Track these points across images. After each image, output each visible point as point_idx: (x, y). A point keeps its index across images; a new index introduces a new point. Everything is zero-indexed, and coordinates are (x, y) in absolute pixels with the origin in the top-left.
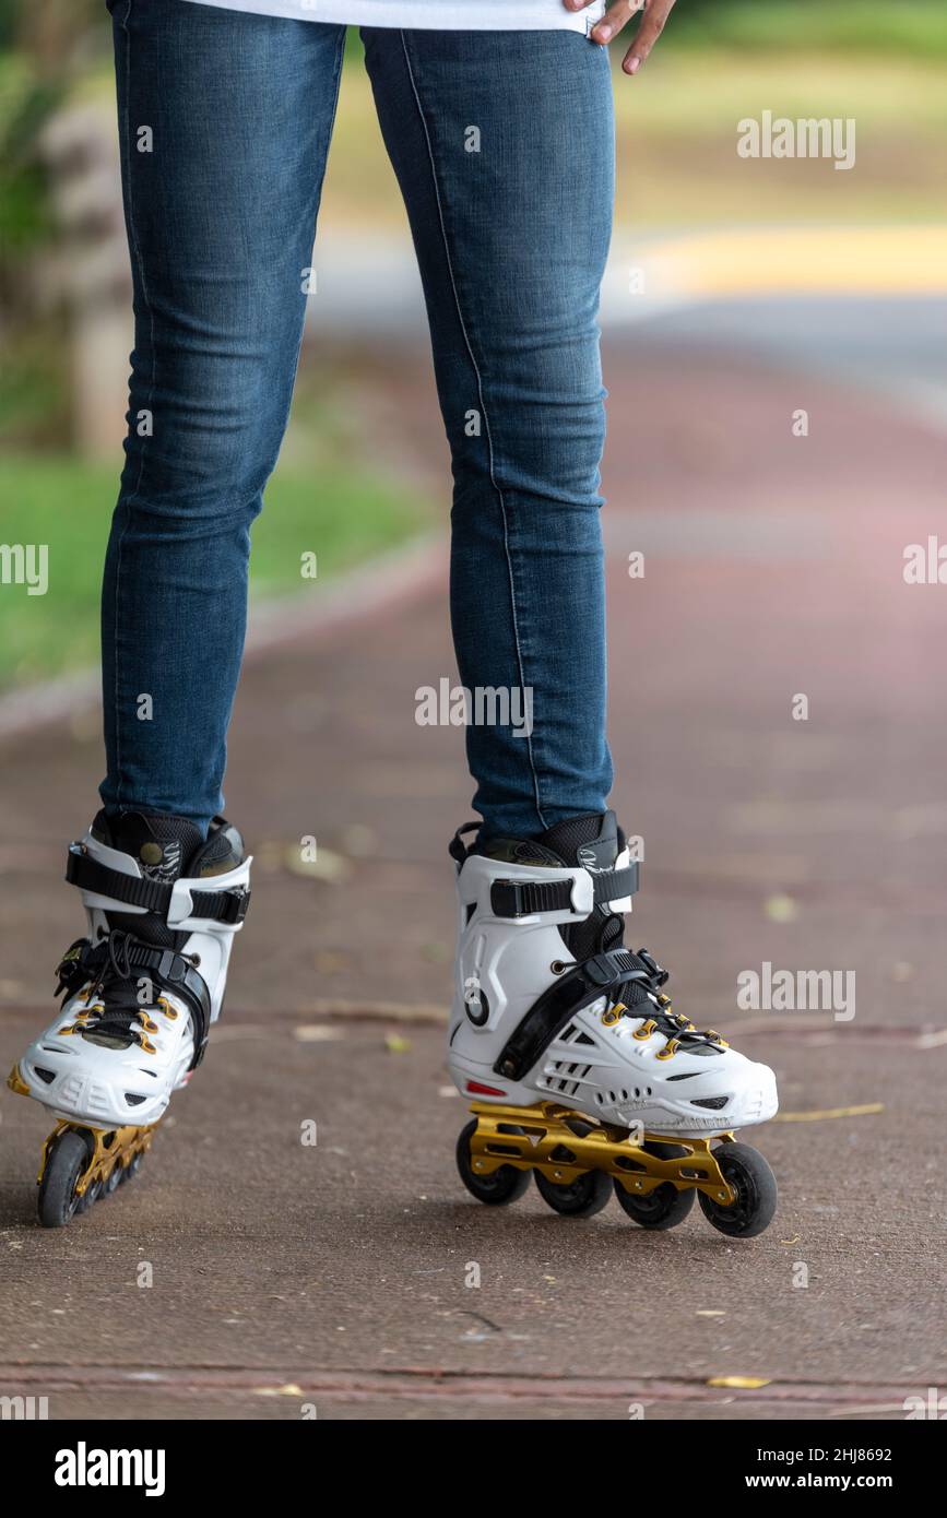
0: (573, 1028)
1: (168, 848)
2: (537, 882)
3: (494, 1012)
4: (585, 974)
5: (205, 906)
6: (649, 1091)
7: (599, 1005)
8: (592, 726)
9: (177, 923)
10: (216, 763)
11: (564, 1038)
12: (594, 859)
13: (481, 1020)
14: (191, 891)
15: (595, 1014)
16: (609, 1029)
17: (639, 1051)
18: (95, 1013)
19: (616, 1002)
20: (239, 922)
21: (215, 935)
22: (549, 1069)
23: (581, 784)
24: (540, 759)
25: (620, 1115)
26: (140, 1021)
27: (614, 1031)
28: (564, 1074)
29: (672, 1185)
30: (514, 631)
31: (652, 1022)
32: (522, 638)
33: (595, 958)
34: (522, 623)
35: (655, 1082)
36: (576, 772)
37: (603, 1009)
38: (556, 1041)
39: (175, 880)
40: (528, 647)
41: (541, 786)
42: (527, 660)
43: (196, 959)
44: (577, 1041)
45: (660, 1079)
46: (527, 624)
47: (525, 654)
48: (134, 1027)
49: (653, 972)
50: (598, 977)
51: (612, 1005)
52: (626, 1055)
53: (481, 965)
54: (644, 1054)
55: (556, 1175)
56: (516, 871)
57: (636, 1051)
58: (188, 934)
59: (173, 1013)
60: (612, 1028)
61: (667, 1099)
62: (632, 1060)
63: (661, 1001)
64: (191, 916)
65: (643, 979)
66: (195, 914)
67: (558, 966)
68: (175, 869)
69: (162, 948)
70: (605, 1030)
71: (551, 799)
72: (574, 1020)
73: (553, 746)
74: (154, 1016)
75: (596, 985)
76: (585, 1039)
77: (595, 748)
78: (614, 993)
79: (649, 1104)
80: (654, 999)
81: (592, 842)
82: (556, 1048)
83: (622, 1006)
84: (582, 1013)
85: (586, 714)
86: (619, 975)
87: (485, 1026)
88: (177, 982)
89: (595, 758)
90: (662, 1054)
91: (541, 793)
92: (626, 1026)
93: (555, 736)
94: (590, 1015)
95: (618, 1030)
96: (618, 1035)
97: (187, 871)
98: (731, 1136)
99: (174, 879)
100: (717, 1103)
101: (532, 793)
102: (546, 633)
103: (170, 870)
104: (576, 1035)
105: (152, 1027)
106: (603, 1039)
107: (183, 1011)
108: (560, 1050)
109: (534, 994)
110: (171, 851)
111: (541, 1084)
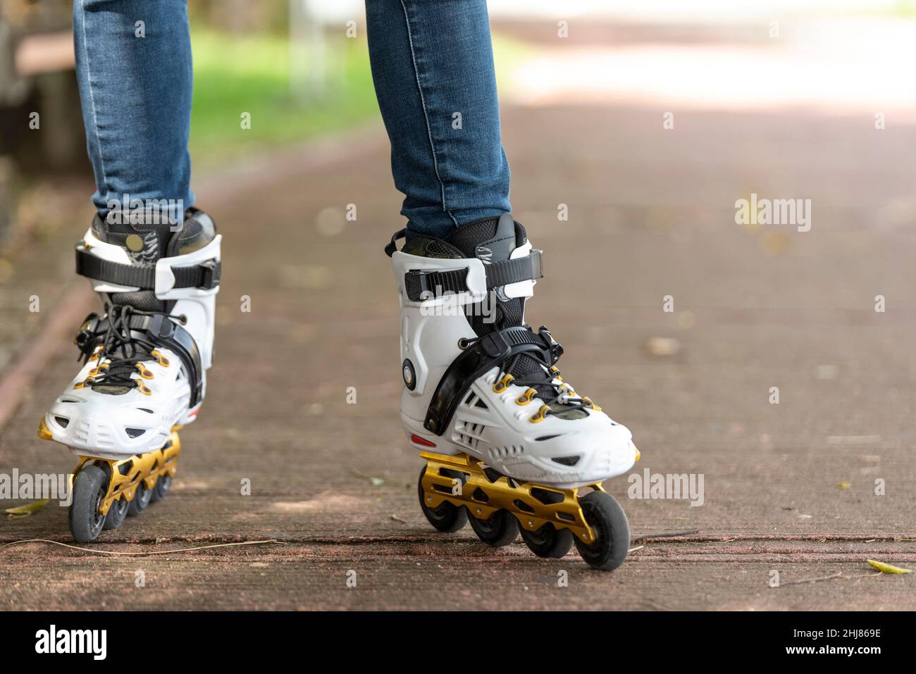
0: (473, 395)
1: (147, 238)
2: (440, 271)
3: (419, 379)
4: (482, 350)
5: (185, 278)
6: (522, 449)
7: (492, 374)
8: (486, 140)
9: (164, 294)
10: (184, 169)
11: (468, 402)
12: (490, 255)
13: (412, 386)
14: (172, 268)
15: (489, 383)
16: (497, 395)
17: (517, 414)
18: (102, 370)
19: (506, 372)
20: (214, 287)
21: (195, 299)
22: (458, 427)
23: (480, 188)
24: (444, 171)
25: (504, 467)
26: (138, 371)
27: (501, 398)
28: (469, 432)
29: (552, 525)
30: (414, 67)
31: (534, 391)
32: (420, 72)
33: (490, 334)
34: (419, 61)
35: (527, 442)
36: (475, 179)
37: (494, 379)
38: (462, 404)
39: (156, 262)
40: (426, 80)
41: (447, 193)
42: (426, 90)
43: (183, 319)
44: (476, 405)
45: (530, 439)
46: (423, 60)
47: (424, 85)
48: (134, 376)
49: (547, 345)
50: (490, 351)
51: (503, 374)
52: (506, 418)
53: (409, 341)
54: (520, 418)
55: (478, 511)
56: (424, 263)
57: (515, 415)
58: (174, 302)
59: (166, 362)
60: (500, 394)
61: (533, 456)
62: (510, 422)
63: (551, 371)
64: (175, 287)
65: (536, 352)
66: (176, 286)
67: (464, 342)
68: (156, 253)
69: (153, 313)
70: (495, 397)
71: (454, 203)
72: (473, 387)
73: (454, 160)
74: (148, 366)
75: (491, 358)
76: (481, 404)
77: (491, 158)
78: (505, 365)
79: (521, 459)
80: (546, 369)
81: (489, 241)
82: (463, 411)
83: (510, 377)
84: (479, 381)
85: (479, 131)
86: (509, 348)
87: (415, 391)
88: (168, 338)
89: (492, 167)
90: (534, 418)
91: (446, 199)
92: (512, 392)
93: (455, 151)
94: (485, 383)
95: (504, 397)
96: (504, 402)
97: (165, 252)
98: (599, 485)
99: (155, 260)
100: (571, 461)
101: (439, 199)
102: (440, 67)
103: (152, 254)
104: (475, 400)
105: (148, 374)
106: (493, 404)
107: (175, 362)
108: (465, 413)
109: (444, 366)
110: (150, 239)
111: (455, 438)
